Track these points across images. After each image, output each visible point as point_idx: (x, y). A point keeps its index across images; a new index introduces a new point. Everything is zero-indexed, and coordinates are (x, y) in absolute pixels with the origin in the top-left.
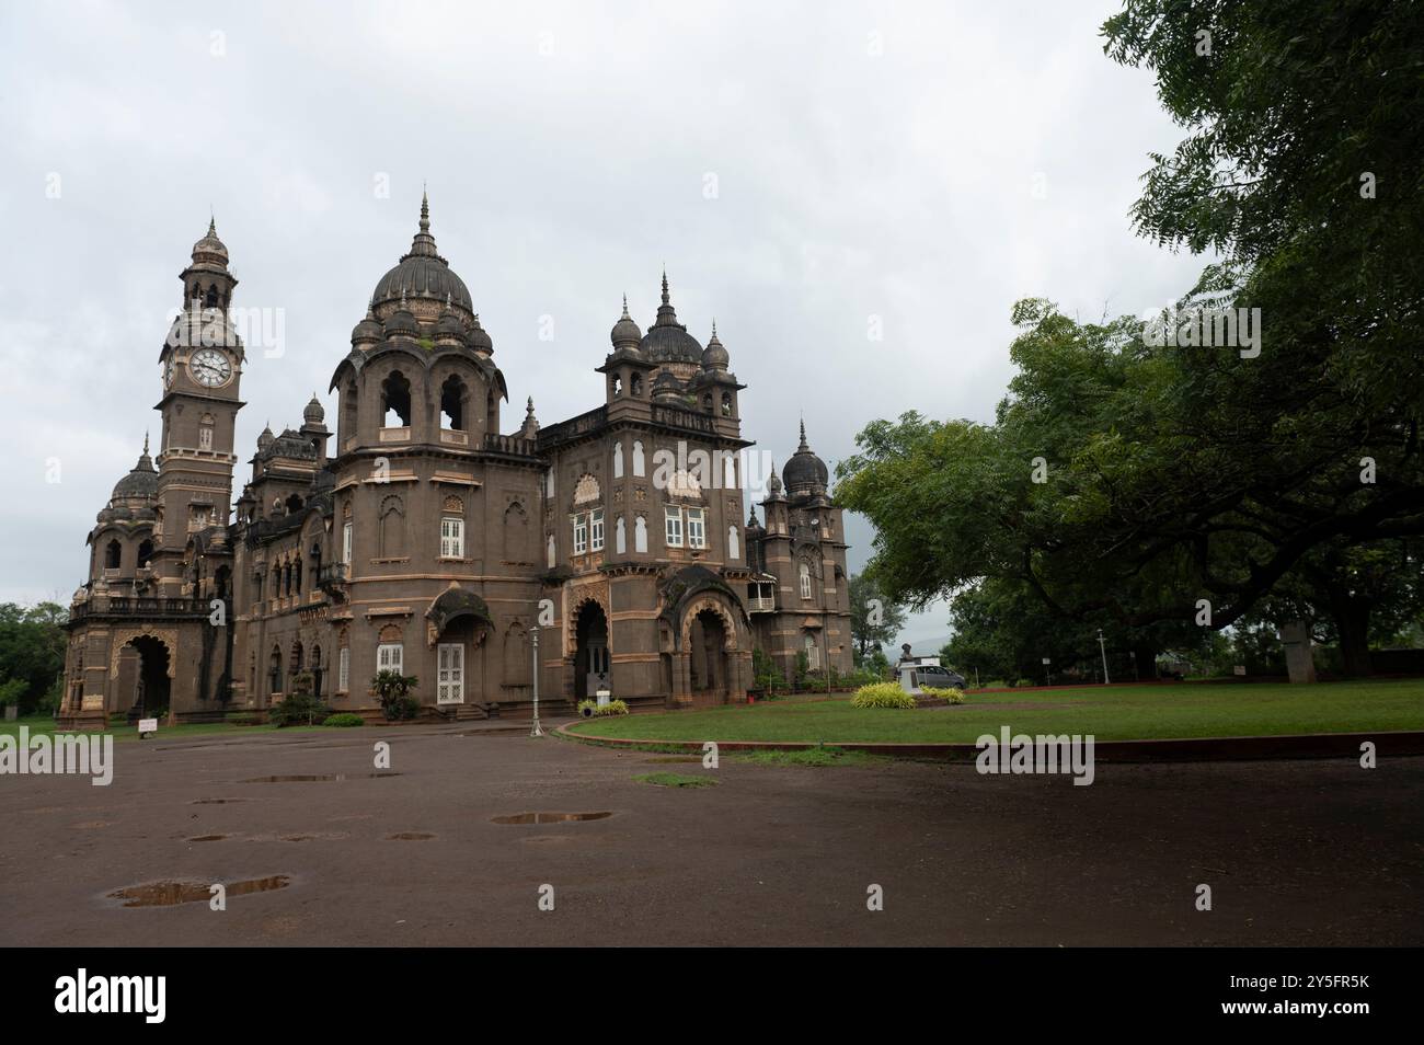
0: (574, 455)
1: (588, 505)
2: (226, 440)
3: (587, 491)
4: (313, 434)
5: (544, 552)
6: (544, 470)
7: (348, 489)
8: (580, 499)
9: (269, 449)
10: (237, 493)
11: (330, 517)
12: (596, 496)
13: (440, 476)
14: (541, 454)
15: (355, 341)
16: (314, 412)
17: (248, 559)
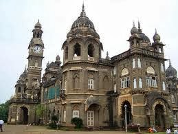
0: (121, 63)
1: (125, 76)
2: (40, 65)
3: (125, 72)
4: (58, 63)
5: (113, 88)
6: (113, 67)
7: (66, 72)
8: (123, 74)
9: (49, 66)
10: (42, 76)
11: (61, 80)
12: (127, 73)
13: (88, 68)
14: (112, 64)
15: (68, 37)
16: (58, 58)
17: (44, 90)
